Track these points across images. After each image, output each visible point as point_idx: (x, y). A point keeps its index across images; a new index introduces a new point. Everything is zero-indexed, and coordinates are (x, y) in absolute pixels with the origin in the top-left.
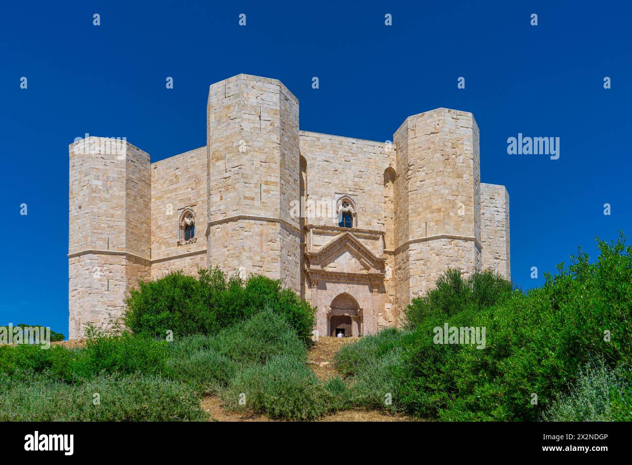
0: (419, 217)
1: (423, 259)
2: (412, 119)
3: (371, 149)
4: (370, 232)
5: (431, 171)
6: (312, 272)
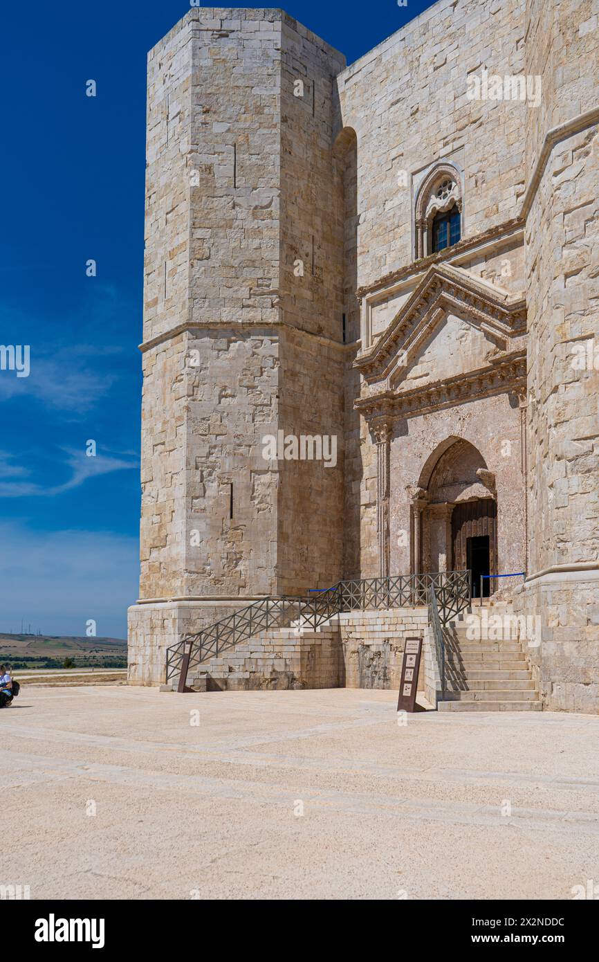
4: (494, 234)
6: (363, 406)
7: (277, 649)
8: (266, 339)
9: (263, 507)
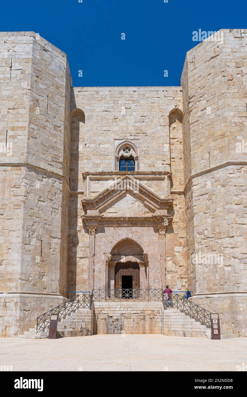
0: (201, 149)
1: (207, 194)
2: (191, 52)
3: (154, 94)
4: (154, 173)
5: (212, 97)
6: (88, 218)
7: (83, 318)
8: (58, 181)
9: (54, 253)
